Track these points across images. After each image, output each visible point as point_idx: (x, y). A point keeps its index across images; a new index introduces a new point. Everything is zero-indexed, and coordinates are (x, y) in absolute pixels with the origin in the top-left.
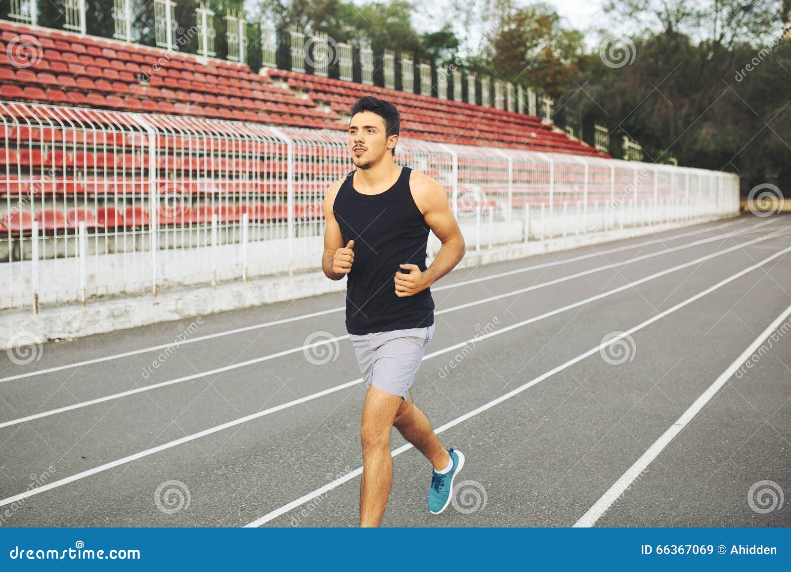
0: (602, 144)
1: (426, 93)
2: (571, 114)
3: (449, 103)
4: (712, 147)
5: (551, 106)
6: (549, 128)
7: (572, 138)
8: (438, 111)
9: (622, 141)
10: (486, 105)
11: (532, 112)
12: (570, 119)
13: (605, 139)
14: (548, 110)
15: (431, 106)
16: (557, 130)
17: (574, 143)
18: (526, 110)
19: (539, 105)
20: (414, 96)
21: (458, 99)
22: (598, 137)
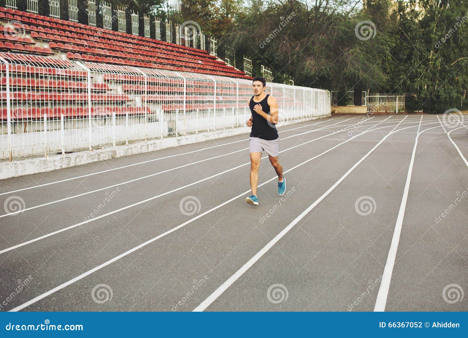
0: (248, 69)
1: (122, 31)
2: (228, 49)
3: (140, 38)
4: (313, 73)
5: (216, 44)
6: (214, 58)
7: (229, 65)
8: (128, 43)
9: (260, 68)
10: (169, 41)
11: (203, 47)
12: (228, 53)
13: (250, 67)
14: (213, 46)
15: (124, 40)
16: (219, 60)
17: (229, 68)
18: (199, 46)
19: (208, 43)
20: (111, 32)
21: (148, 36)
22: (246, 65)
